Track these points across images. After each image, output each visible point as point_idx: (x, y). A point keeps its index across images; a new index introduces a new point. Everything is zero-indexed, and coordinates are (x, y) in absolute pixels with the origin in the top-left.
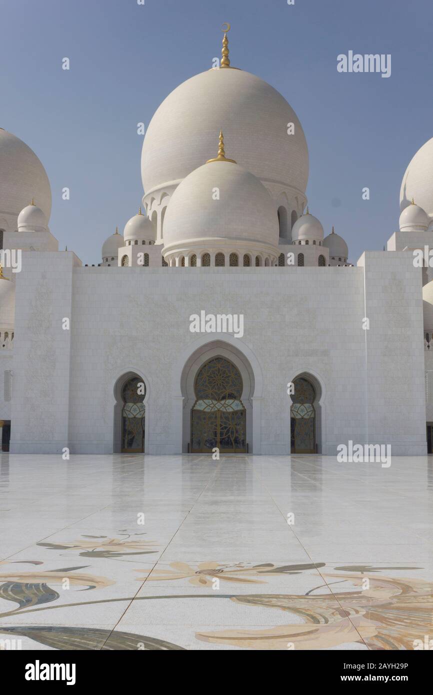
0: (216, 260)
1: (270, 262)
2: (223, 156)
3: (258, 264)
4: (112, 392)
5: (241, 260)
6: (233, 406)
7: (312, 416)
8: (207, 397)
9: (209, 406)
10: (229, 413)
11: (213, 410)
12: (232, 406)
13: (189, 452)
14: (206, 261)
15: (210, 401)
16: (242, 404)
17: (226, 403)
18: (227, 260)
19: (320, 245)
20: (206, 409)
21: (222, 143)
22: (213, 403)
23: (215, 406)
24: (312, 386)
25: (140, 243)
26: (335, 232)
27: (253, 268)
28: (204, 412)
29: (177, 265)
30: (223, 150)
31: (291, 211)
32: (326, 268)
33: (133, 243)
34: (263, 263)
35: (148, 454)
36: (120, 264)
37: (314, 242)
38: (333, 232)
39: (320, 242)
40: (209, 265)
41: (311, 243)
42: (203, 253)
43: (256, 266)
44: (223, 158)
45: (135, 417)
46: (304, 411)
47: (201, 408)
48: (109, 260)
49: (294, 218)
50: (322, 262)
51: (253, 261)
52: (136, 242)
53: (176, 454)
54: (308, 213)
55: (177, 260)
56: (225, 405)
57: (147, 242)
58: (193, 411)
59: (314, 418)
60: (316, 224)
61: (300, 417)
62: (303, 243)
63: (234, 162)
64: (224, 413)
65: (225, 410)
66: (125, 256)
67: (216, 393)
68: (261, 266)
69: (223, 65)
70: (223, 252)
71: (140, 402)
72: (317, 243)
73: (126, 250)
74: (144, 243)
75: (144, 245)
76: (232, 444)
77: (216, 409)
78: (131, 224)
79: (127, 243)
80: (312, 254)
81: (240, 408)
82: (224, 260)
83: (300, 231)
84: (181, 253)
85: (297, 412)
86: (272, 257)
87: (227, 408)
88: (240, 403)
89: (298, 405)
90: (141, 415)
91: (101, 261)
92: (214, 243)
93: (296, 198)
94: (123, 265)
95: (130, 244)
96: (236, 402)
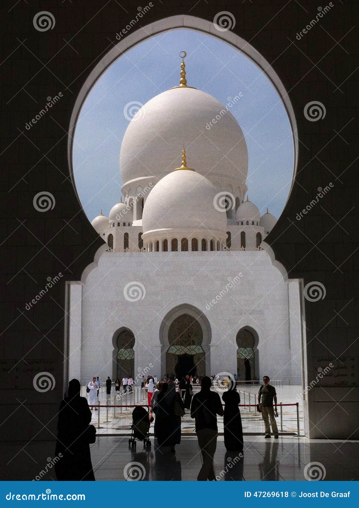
1: (221, 246)
3: (212, 249)
4: (111, 342)
6: (196, 350)
7: (253, 357)
9: (178, 350)
10: (193, 355)
14: (174, 246)
15: (179, 347)
16: (202, 348)
17: (191, 348)
19: (257, 225)
20: (177, 352)
21: (185, 156)
22: (181, 348)
23: (183, 350)
24: (252, 335)
25: (121, 224)
30: (185, 162)
33: (116, 225)
34: (216, 247)
37: (253, 223)
38: (267, 212)
39: (257, 223)
41: (250, 223)
43: (211, 251)
44: (185, 167)
47: (173, 352)
49: (238, 203)
50: (259, 239)
52: (119, 224)
54: (248, 200)
55: (153, 243)
56: (190, 350)
57: (127, 224)
58: (167, 354)
59: (254, 358)
60: (254, 209)
61: (244, 358)
62: (244, 223)
63: (193, 170)
64: (189, 355)
66: (110, 235)
67: (183, 341)
68: (215, 251)
69: (181, 85)
71: (131, 348)
72: (255, 223)
73: (111, 231)
74: (124, 224)
75: (125, 227)
77: (184, 353)
79: (111, 224)
80: (251, 233)
81: (201, 351)
84: (156, 238)
85: (242, 354)
86: (222, 240)
87: (191, 352)
88: (201, 348)
89: (242, 349)
90: (130, 357)
93: (239, 187)
95: (114, 226)
96: (198, 347)
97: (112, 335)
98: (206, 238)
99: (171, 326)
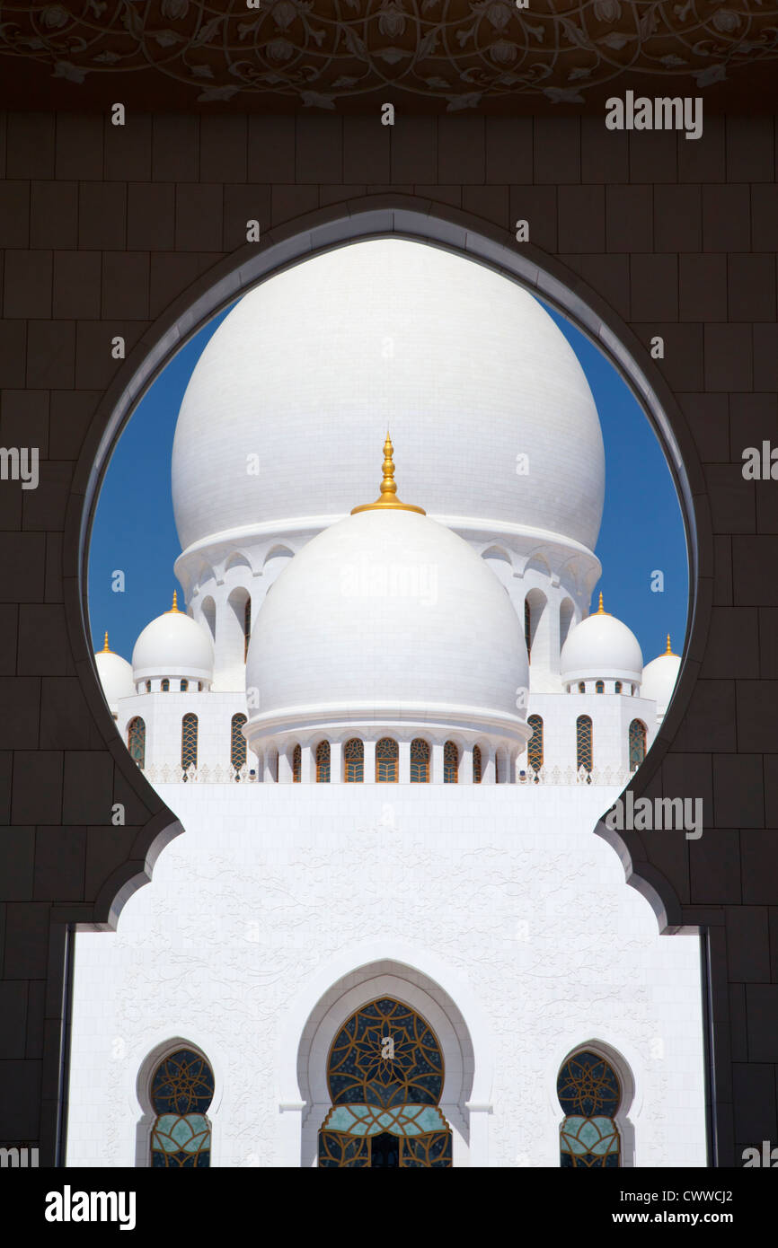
0: (378, 760)
2: (393, 494)
3: (477, 774)
4: (132, 1089)
5: (437, 761)
8: (359, 1098)
9: (361, 1120)
11: (370, 1132)
12: (419, 1120)
15: (366, 1108)
16: (442, 1117)
17: (404, 1113)
18: (404, 759)
19: (633, 694)
20: (354, 1128)
22: (371, 1114)
23: (375, 1120)
28: (349, 1136)
30: (392, 481)
39: (633, 687)
40: (361, 778)
42: (346, 738)
43: (474, 781)
45: (182, 1152)
46: (592, 1136)
47: (342, 1127)
50: (640, 736)
51: (467, 762)
55: (283, 750)
56: (402, 1120)
57: (193, 683)
58: (324, 1134)
59: (619, 1153)
61: (584, 1151)
63: (418, 511)
64: (397, 1140)
65: (399, 1132)
68: (487, 781)
70: (395, 735)
71: (198, 1113)
73: (137, 706)
75: (185, 693)
77: (380, 1130)
79: (141, 686)
80: (611, 718)
81: (437, 1126)
82: (396, 760)
84: (291, 735)
85: (576, 1138)
87: (405, 1127)
88: (437, 1115)
89: (579, 1121)
95: (148, 689)
96: (429, 1110)
98: (461, 739)
99: (341, 1039)
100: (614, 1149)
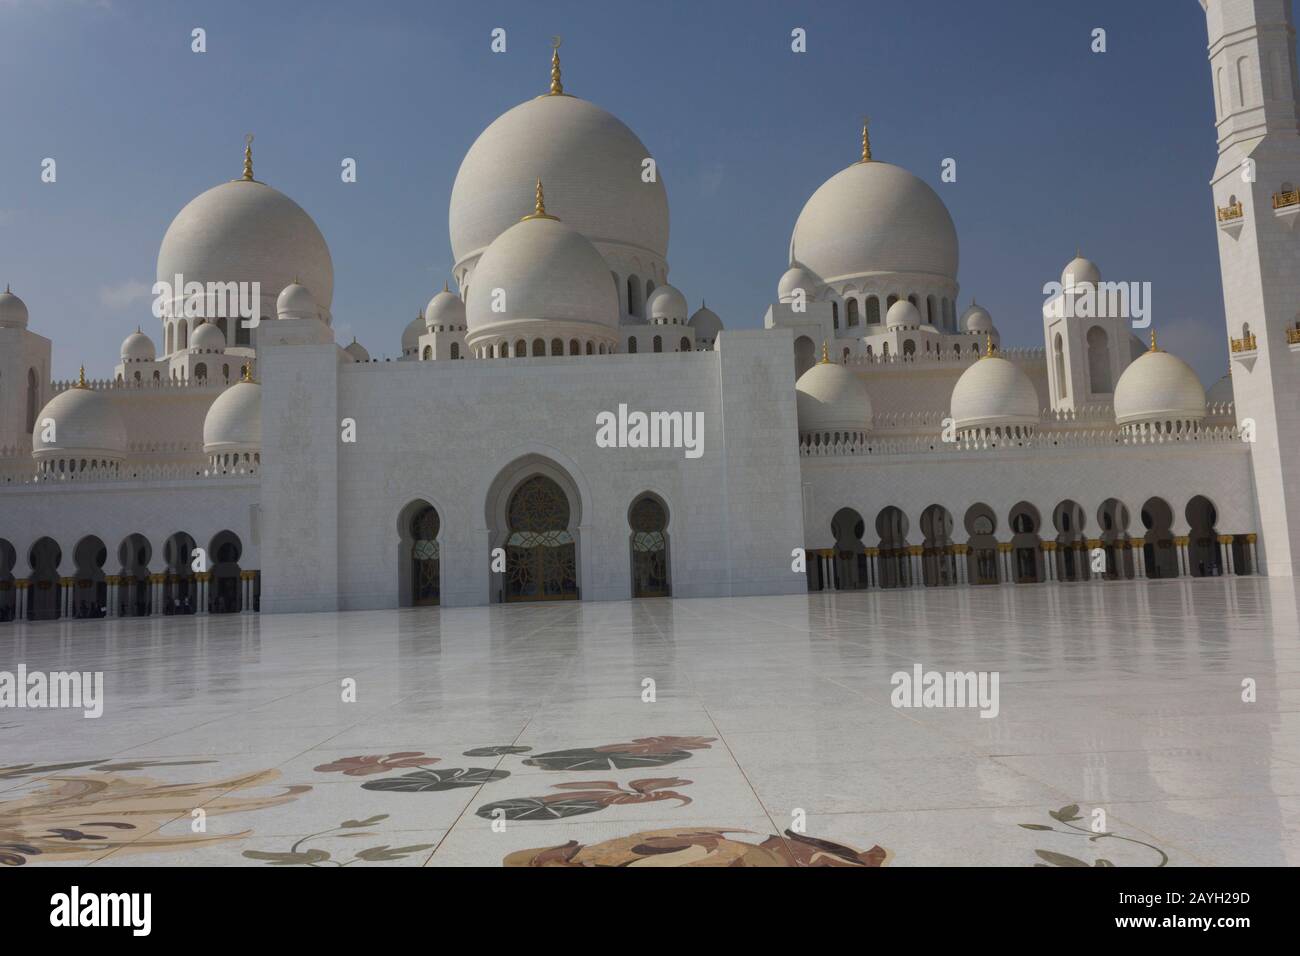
0: (534, 348)
1: (607, 348)
2: (542, 211)
3: (590, 351)
4: (394, 526)
5: (567, 347)
7: (660, 548)
8: (525, 529)
9: (527, 539)
10: (554, 548)
11: (533, 545)
12: (557, 539)
13: (501, 602)
14: (520, 350)
15: (529, 533)
16: (569, 536)
17: (550, 535)
18: (548, 347)
19: (683, 325)
20: (524, 544)
21: (541, 195)
22: (532, 536)
23: (535, 539)
24: (658, 508)
25: (446, 329)
26: (707, 307)
27: (583, 357)
28: (521, 548)
29: (484, 357)
30: (542, 204)
31: (646, 281)
32: (693, 354)
33: (437, 329)
34: (597, 349)
35: (445, 607)
36: (421, 358)
37: (675, 321)
38: (704, 308)
39: (683, 321)
40: (525, 356)
41: (670, 321)
42: (516, 340)
43: (588, 354)
44: (543, 214)
45: (430, 559)
46: (649, 541)
47: (518, 544)
48: (410, 351)
49: (651, 288)
50: (685, 345)
51: (583, 348)
52: (442, 329)
53: (481, 605)
54: (667, 283)
55: (484, 349)
56: (549, 538)
57: (456, 327)
58: (507, 548)
59: (663, 550)
60: (677, 297)
61: (646, 549)
62: (660, 322)
63: (556, 219)
64: (547, 549)
65: (548, 545)
66: (428, 347)
67: (536, 522)
68: (595, 353)
69: (554, 92)
70: (543, 338)
71: (433, 538)
72: (678, 322)
73: (428, 340)
74: (452, 328)
75: (451, 332)
76: (559, 589)
77: (537, 544)
78: (434, 303)
79: (430, 329)
80: (672, 336)
81: (567, 541)
82: (544, 348)
83: (656, 306)
84: (488, 340)
85: (643, 543)
86: (609, 342)
87: (551, 542)
88: (567, 535)
89: (643, 534)
90: (434, 556)
91: (401, 354)
92: (531, 326)
93: (653, 264)
94: (425, 358)
95: (433, 331)
96: (563, 533)
97: (396, 513)
98: (579, 338)
99: (514, 498)
100: (662, 547)
